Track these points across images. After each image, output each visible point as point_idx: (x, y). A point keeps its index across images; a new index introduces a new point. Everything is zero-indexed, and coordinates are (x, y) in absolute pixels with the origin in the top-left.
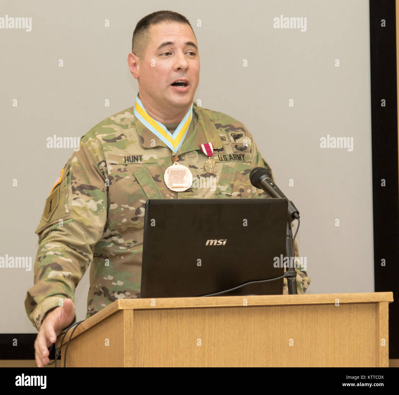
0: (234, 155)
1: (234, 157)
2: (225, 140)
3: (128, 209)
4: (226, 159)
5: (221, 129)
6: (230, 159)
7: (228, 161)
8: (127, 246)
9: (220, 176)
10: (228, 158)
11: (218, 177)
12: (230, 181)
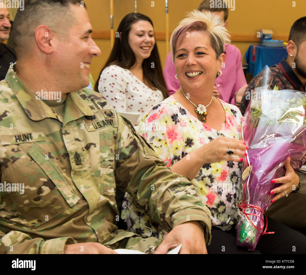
0: (106, 120)
1: (107, 122)
2: (94, 109)
3: (29, 189)
4: (100, 126)
5: (88, 99)
6: (104, 125)
7: (103, 128)
8: (32, 226)
9: (99, 144)
10: (101, 124)
11: (98, 146)
12: (109, 146)
